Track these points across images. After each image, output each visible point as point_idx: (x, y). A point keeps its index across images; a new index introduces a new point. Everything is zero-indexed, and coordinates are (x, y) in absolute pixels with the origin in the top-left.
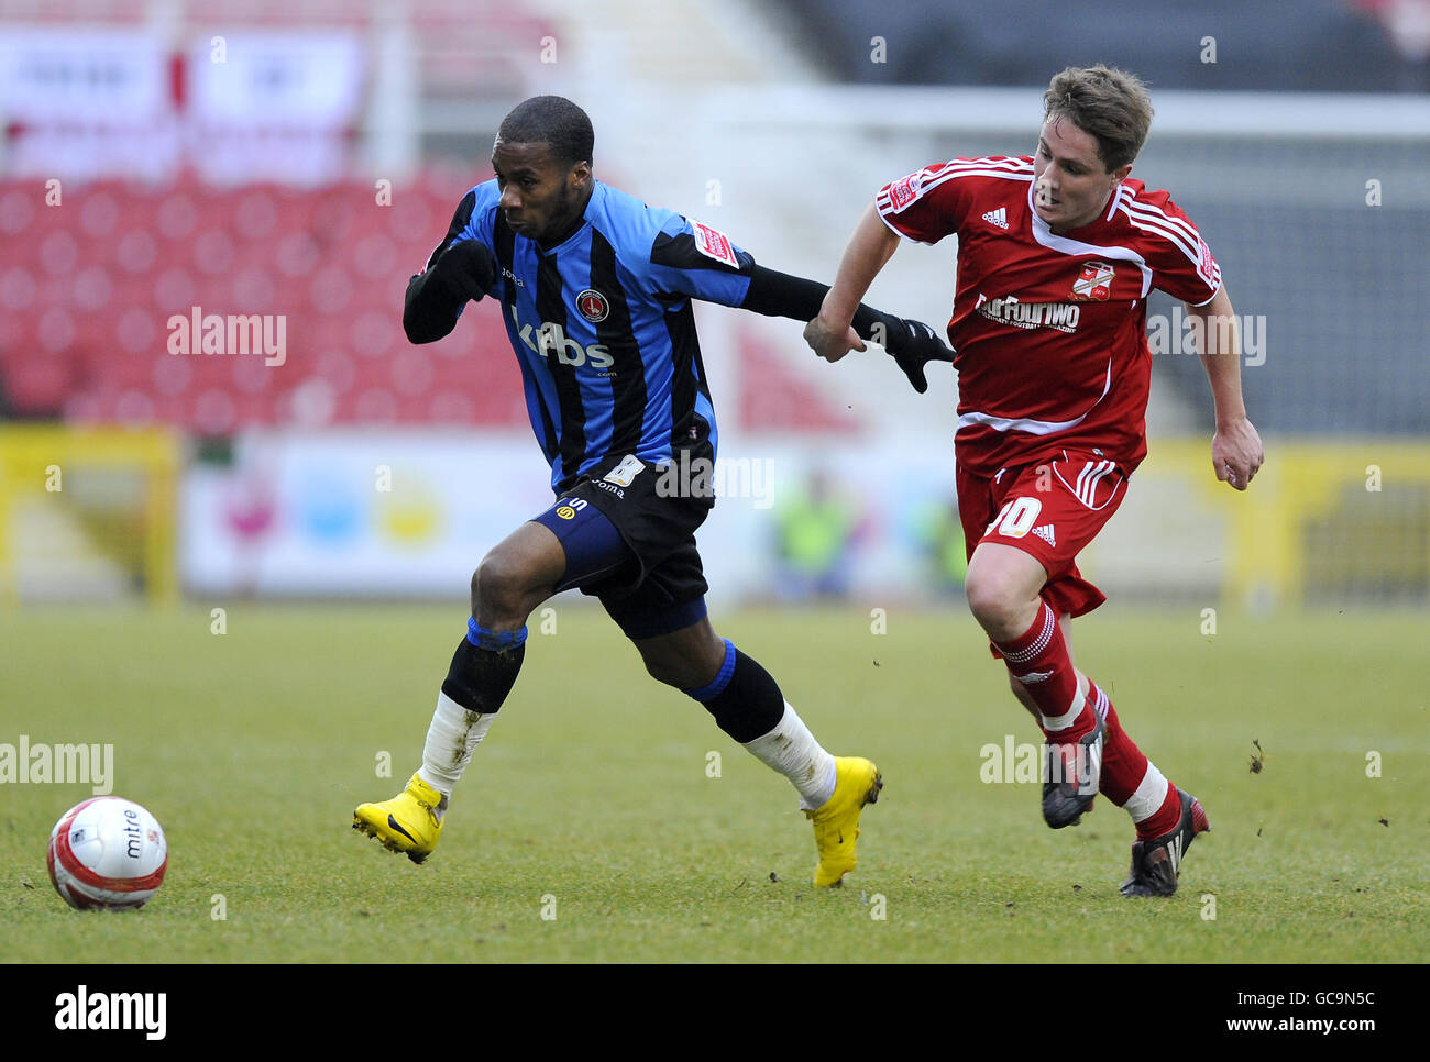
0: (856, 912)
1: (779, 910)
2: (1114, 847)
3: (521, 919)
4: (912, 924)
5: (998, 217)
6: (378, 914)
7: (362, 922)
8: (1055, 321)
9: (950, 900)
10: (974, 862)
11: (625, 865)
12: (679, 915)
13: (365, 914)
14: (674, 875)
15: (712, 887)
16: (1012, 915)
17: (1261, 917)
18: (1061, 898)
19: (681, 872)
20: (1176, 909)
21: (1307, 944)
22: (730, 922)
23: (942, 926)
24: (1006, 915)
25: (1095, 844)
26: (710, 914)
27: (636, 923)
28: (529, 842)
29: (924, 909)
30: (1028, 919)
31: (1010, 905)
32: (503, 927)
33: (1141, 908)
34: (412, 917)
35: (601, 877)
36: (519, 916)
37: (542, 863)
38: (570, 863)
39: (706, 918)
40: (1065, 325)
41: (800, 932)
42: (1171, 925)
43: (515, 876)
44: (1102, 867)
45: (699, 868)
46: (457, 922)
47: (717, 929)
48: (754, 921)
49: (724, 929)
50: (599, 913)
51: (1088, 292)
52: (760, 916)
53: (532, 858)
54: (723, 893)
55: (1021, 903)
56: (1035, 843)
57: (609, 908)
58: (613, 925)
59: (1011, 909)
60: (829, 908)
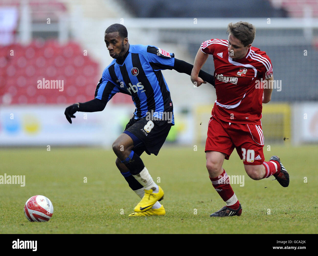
0: (144, 222)
1: (125, 222)
2: (207, 205)
3: (61, 225)
4: (158, 225)
5: (221, 55)
6: (26, 225)
7: (22, 226)
8: (232, 81)
9: (167, 218)
10: (173, 209)
11: (87, 211)
12: (100, 223)
13: (23, 225)
14: (99, 214)
15: (108, 217)
16: (183, 222)
17: (244, 221)
18: (195, 217)
19: (100, 213)
20: (223, 219)
21: (256, 228)
22: (113, 225)
23: (165, 225)
24: (181, 222)
25: (203, 204)
26: (108, 223)
27: (90, 226)
28: (63, 206)
29: (161, 221)
30: (186, 223)
31: (182, 219)
32: (57, 227)
33: (214, 220)
34: (34, 225)
35: (81, 214)
36: (61, 224)
37: (66, 211)
38: (73, 211)
39: (107, 224)
40: (234, 82)
41: (130, 227)
42: (222, 224)
43: (60, 215)
44: (205, 210)
45: (105, 212)
46: (46, 226)
47: (110, 227)
48: (119, 225)
49: (111, 227)
50: (81, 223)
51: (240, 75)
52: (121, 223)
53: (64, 210)
54: (111, 218)
55: (185, 219)
56: (188, 204)
57: (83, 222)
58: (84, 226)
59: (182, 220)
60: (137, 221)
